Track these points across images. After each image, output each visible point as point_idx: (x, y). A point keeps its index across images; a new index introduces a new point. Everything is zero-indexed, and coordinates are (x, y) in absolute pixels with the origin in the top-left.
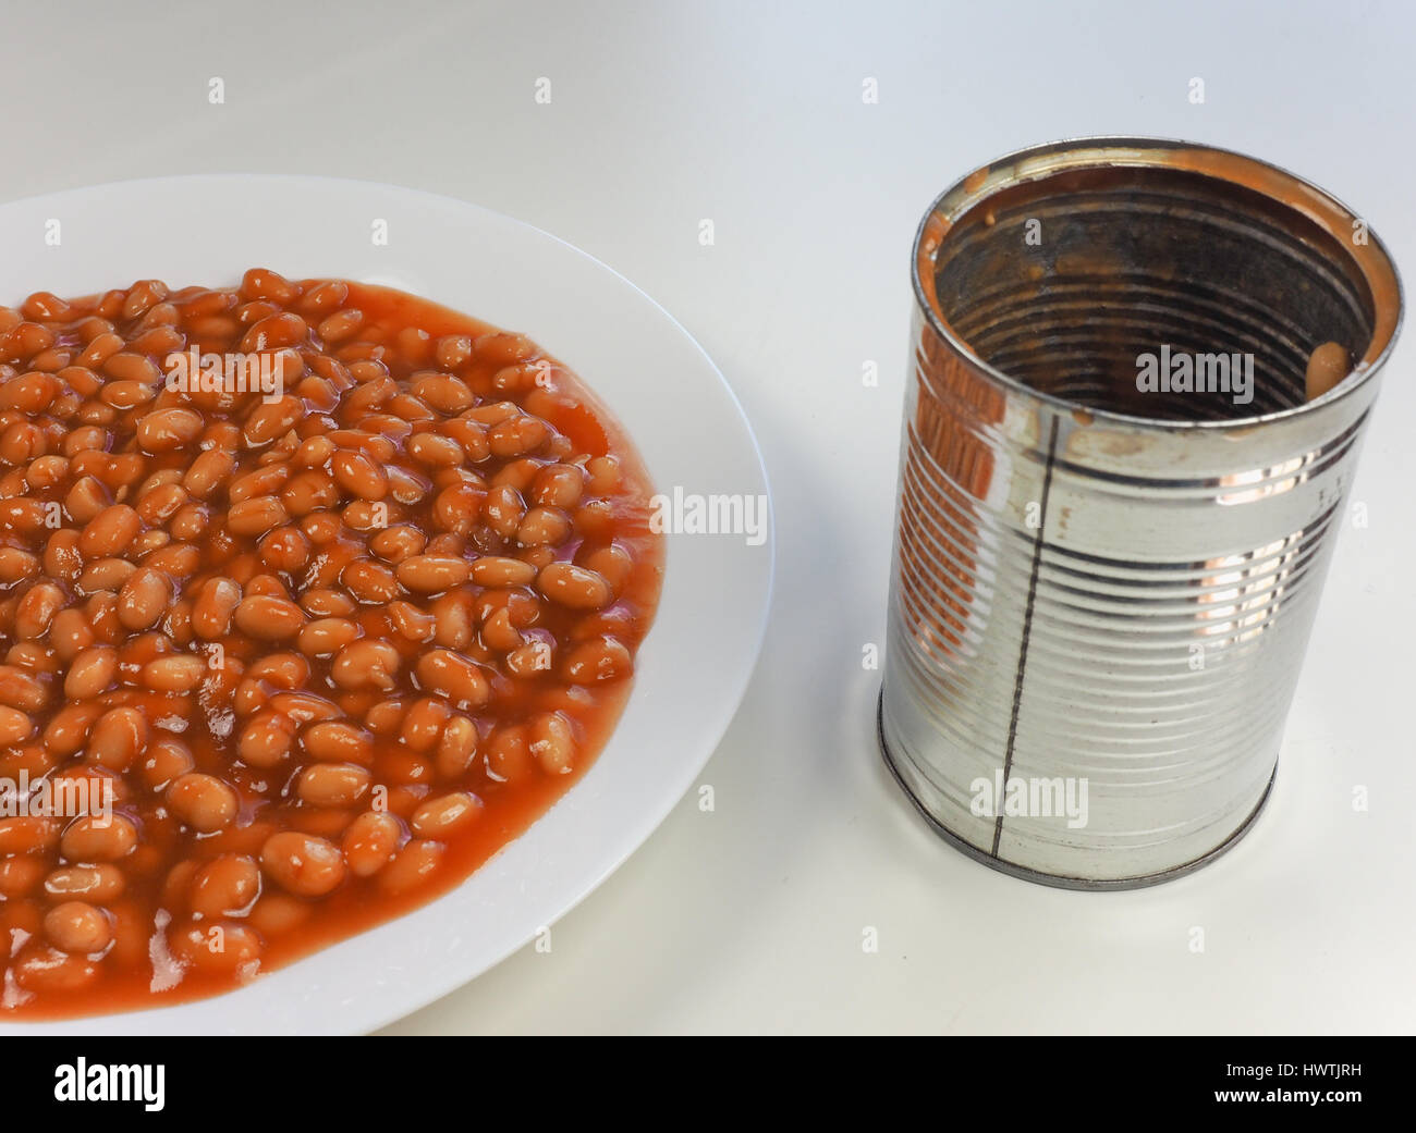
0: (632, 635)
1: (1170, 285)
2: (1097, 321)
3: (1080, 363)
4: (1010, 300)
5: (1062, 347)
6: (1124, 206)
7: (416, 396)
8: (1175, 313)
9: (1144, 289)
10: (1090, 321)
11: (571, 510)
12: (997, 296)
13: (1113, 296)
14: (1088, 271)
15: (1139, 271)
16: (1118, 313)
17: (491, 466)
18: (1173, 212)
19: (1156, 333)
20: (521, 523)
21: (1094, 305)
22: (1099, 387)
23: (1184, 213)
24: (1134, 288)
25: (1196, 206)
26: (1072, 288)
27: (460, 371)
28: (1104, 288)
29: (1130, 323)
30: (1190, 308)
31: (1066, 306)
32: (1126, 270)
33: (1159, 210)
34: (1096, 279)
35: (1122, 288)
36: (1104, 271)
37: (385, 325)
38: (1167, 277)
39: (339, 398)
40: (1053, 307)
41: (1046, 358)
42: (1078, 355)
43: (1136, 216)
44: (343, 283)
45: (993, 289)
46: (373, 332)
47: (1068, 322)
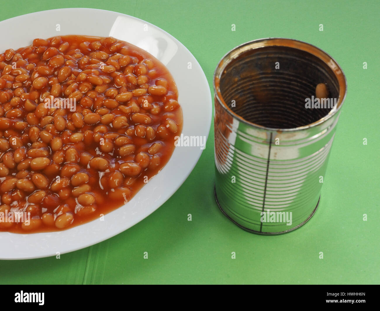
0: (175, 97)
1: (270, 73)
2: (252, 86)
3: (249, 97)
4: (231, 88)
5: (244, 95)
6: (256, 57)
7: (94, 58)
8: (272, 80)
9: (264, 76)
10: (250, 87)
11: (147, 74)
12: (227, 89)
13: (255, 80)
14: (249, 75)
15: (262, 72)
16: (257, 83)
17: (122, 70)
18: (269, 56)
19: (268, 86)
20: (137, 80)
21: (251, 83)
22: (254, 102)
23: (272, 56)
24: (261, 76)
25: (275, 53)
26: (245, 80)
27: (101, 49)
28: (253, 78)
29: (260, 85)
30: (276, 78)
31: (244, 85)
32: (258, 72)
33: (265, 56)
34: (252, 76)
35: (258, 77)
36: (253, 74)
37: (75, 44)
38: (269, 72)
39: (77, 64)
40: (241, 86)
41: (240, 99)
42: (248, 96)
43: (259, 59)
44: (59, 37)
45: (227, 87)
46: (73, 47)
47: (245, 89)
